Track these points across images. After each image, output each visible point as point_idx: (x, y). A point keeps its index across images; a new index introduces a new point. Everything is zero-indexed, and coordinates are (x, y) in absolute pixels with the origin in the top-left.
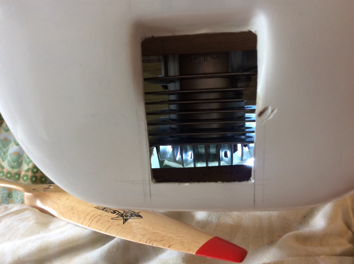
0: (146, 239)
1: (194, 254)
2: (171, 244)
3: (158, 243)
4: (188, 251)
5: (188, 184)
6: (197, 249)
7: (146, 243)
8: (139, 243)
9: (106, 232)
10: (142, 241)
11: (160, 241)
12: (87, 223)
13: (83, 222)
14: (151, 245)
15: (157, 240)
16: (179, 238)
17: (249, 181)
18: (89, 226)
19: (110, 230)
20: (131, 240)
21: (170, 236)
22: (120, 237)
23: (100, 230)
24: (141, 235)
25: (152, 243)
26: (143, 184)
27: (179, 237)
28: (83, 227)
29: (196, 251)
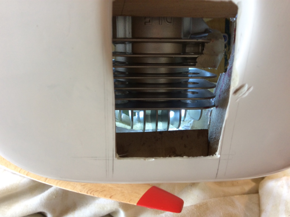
0: (87, 189)
1: (136, 204)
2: (112, 195)
3: (99, 193)
4: (129, 202)
5: (153, 159)
6: (137, 200)
7: (87, 193)
8: (80, 194)
9: (45, 182)
10: (83, 191)
11: (102, 192)
12: (25, 172)
13: (20, 170)
14: (92, 195)
15: (98, 191)
16: (119, 189)
17: (214, 155)
18: (27, 175)
19: (49, 180)
20: (72, 190)
21: (110, 186)
22: (60, 186)
23: (39, 180)
24: (81, 186)
25: (94, 193)
26: (106, 160)
27: (119, 187)
28: (20, 176)
29: (137, 202)
